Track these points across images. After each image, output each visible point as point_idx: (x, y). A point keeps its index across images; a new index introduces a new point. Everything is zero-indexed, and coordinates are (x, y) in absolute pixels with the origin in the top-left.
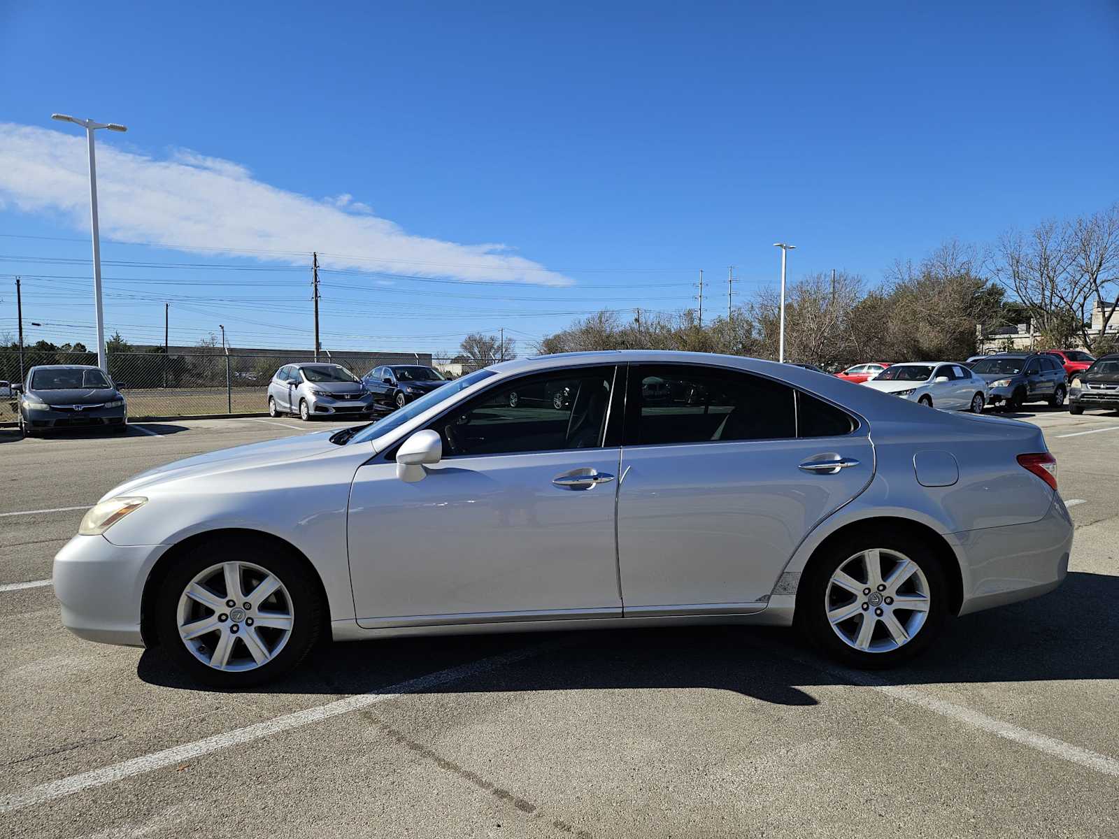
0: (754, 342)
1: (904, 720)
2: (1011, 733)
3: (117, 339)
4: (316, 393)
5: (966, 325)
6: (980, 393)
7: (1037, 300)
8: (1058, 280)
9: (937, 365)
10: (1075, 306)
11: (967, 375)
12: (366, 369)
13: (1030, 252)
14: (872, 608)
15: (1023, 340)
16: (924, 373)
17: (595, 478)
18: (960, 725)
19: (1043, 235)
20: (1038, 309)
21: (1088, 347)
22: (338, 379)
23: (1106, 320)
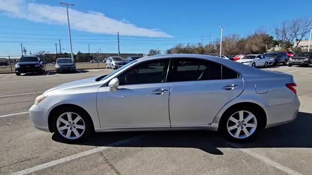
0: (214, 50)
1: (247, 161)
2: (280, 167)
3: (80, 52)
4: (115, 63)
5: (264, 45)
6: (267, 62)
7: (281, 39)
8: (287, 34)
9: (257, 55)
10: (290, 41)
11: (264, 57)
12: (126, 58)
13: (280, 28)
14: (240, 127)
15: (277, 49)
16: (254, 57)
17: (163, 91)
18: (264, 163)
19: (284, 24)
20: (281, 41)
21: (292, 50)
22: (120, 60)
23: (298, 44)
